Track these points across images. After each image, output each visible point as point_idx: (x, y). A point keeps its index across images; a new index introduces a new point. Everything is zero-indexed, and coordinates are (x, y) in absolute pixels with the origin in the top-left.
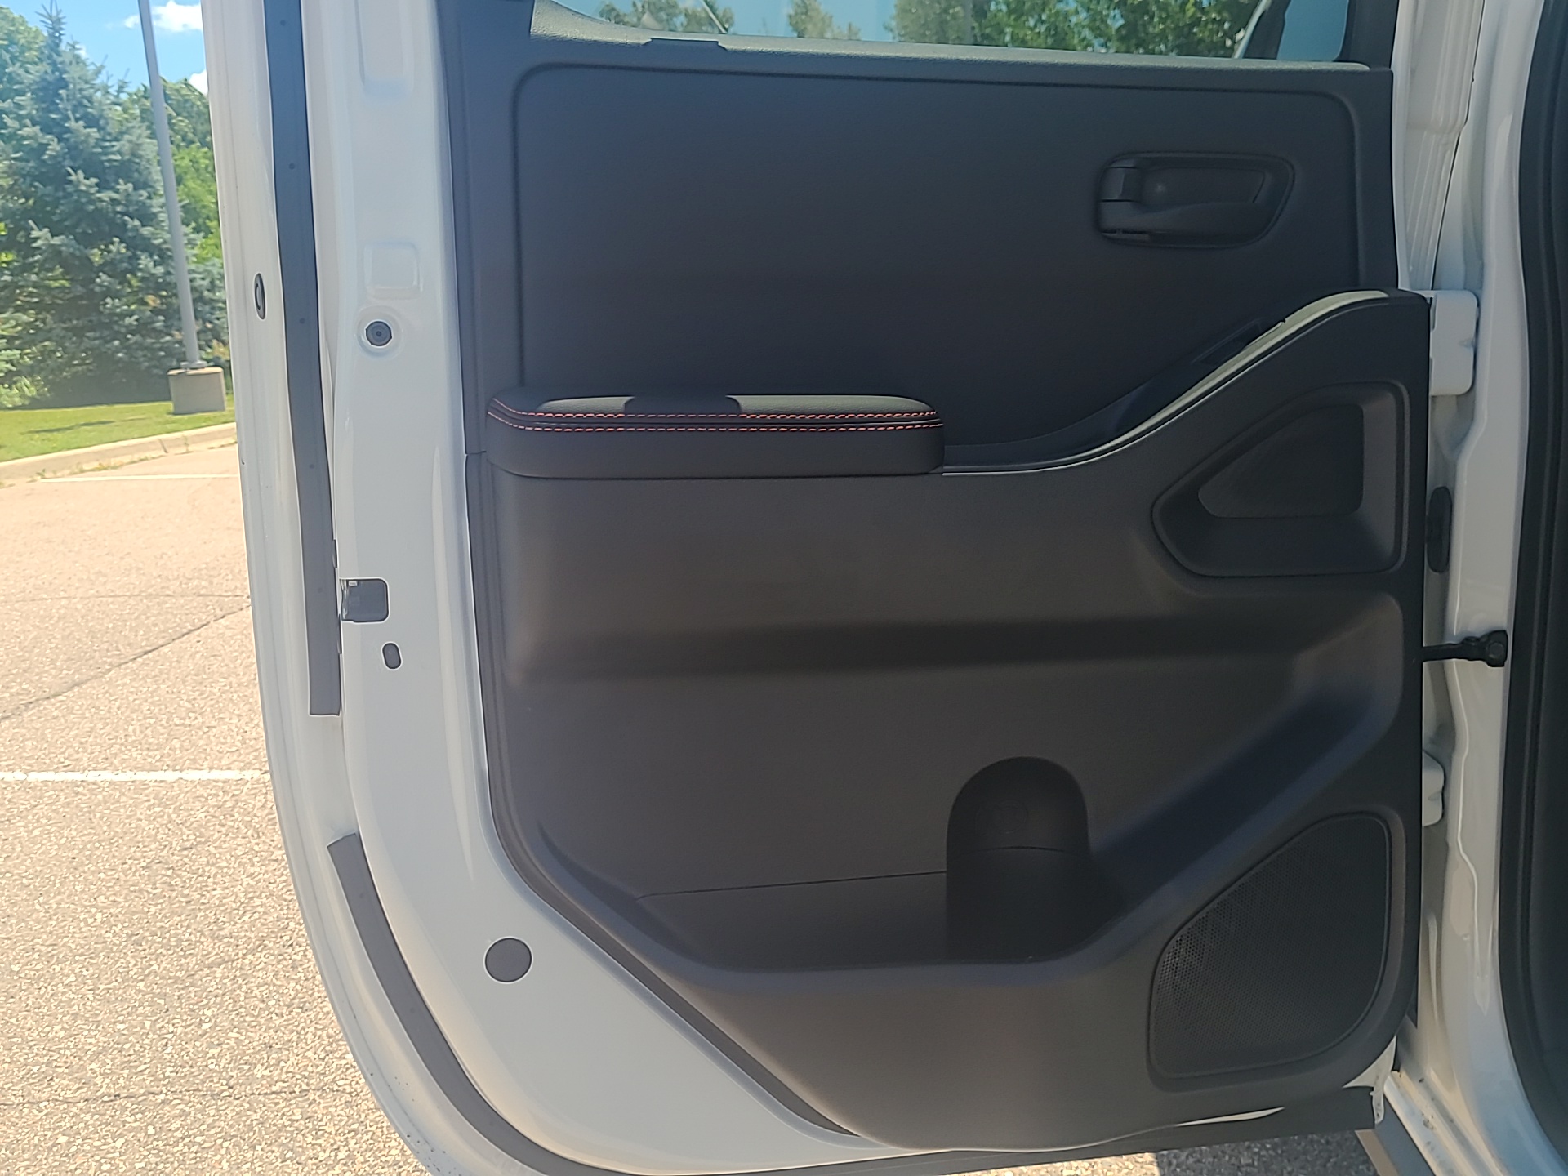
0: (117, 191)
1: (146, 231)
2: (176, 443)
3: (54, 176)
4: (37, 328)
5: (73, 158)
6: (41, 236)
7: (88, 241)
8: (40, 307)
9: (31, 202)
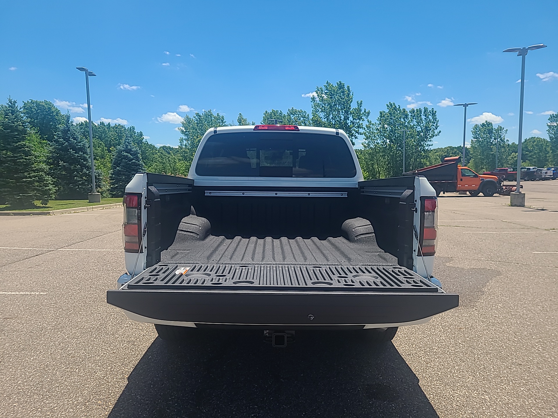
0: (79, 154)
1: (85, 163)
2: (90, 208)
3: (66, 150)
4: (57, 183)
5: (70, 147)
6: (61, 163)
7: (71, 164)
8: (58, 178)
9: (58, 155)
